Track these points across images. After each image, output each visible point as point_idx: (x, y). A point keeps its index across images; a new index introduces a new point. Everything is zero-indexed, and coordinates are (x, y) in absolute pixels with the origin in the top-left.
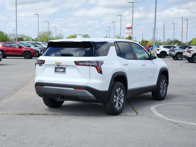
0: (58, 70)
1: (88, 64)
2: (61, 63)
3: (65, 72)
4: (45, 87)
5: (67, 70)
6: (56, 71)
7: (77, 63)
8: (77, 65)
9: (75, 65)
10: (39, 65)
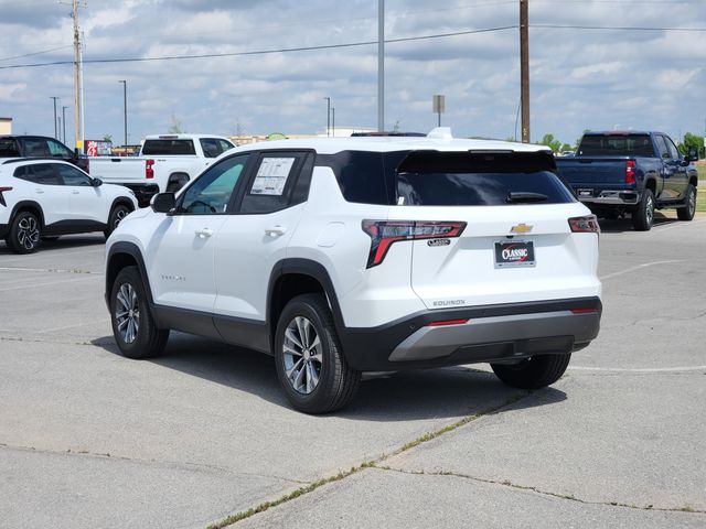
0: (506, 255)
2: (531, 228)
3: (534, 260)
4: (472, 322)
5: (538, 251)
6: (499, 259)
7: (573, 224)
8: (574, 231)
9: (569, 230)
10: (430, 244)
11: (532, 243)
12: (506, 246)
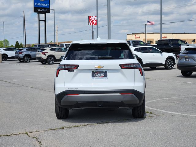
0: (96, 75)
1: (132, 67)
2: (103, 67)
3: (107, 77)
4: (80, 95)
5: (108, 74)
6: (93, 76)
7: (122, 66)
8: (122, 68)
9: (120, 68)
10: (68, 71)
11: (106, 72)
12: (96, 72)
